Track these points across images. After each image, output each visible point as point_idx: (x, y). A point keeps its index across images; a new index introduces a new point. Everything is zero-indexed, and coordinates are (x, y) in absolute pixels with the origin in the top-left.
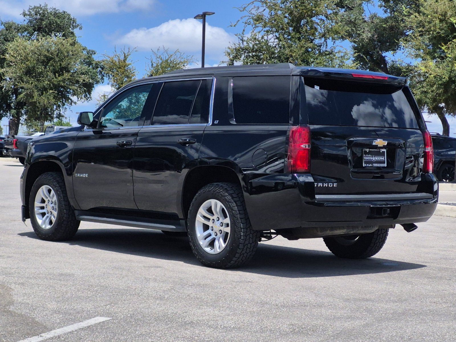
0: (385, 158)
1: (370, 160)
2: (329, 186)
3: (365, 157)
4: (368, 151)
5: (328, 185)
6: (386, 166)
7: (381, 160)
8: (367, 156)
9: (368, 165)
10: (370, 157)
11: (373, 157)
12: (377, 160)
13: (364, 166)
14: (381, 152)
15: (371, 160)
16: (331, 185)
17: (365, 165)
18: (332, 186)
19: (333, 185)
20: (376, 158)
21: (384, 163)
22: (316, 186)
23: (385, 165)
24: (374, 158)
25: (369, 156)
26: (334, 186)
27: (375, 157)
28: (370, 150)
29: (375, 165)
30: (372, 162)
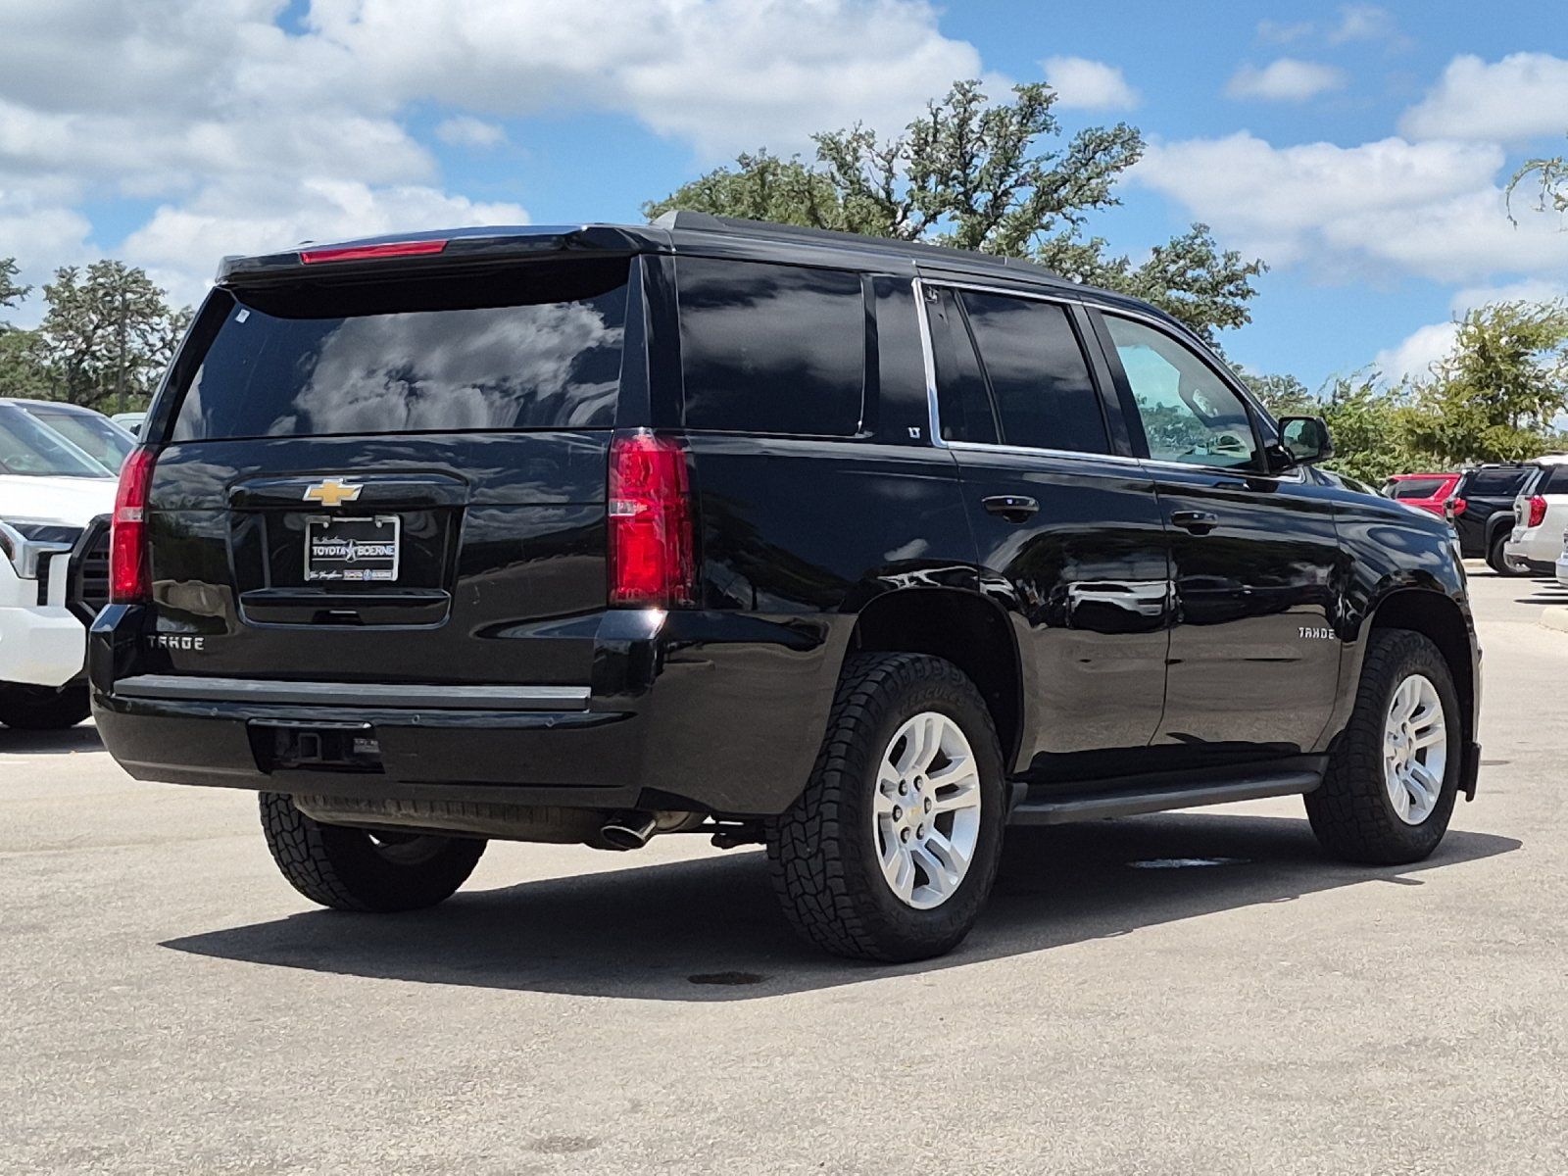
0: (392, 550)
1: (335, 556)
2: (184, 646)
3: (317, 545)
4: (326, 525)
5: (180, 643)
6: (395, 578)
7: (378, 556)
8: (325, 541)
9: (323, 575)
10: (335, 545)
11: (347, 545)
12: (364, 556)
13: (307, 579)
14: (379, 525)
15: (341, 556)
16: (185, 643)
17: (313, 575)
19: (193, 644)
20: (362, 551)
21: (388, 566)
23: (393, 575)
24: (351, 551)
25: (332, 541)
26: (196, 647)
27: (355, 545)
28: (335, 519)
29: (350, 575)
30: (341, 565)
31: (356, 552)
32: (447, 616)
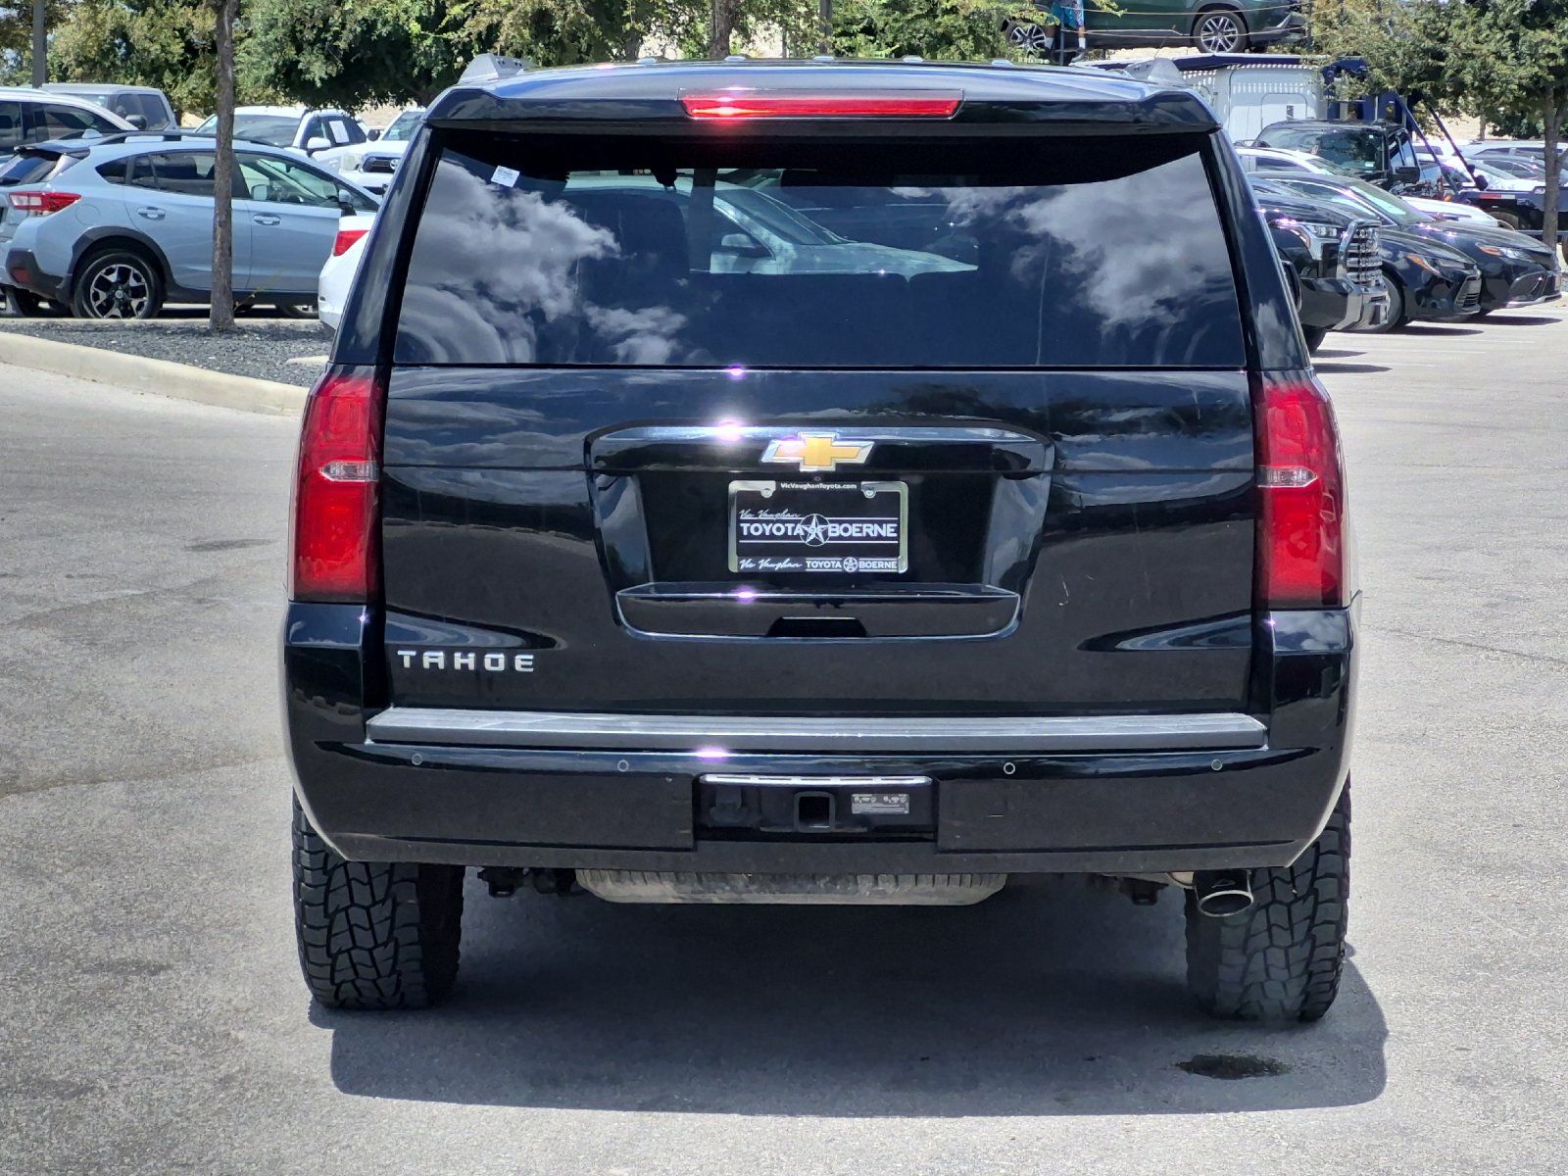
0: (897, 530)
1: (785, 537)
2: (488, 666)
3: (752, 522)
4: (769, 494)
5: (480, 661)
6: (902, 568)
7: (868, 537)
8: (763, 516)
9: (765, 563)
10: (784, 522)
11: (808, 522)
12: (840, 538)
13: (734, 568)
14: (869, 494)
15: (797, 537)
16: (495, 662)
17: (747, 564)
18: (501, 667)
19: (510, 663)
20: (836, 530)
21: (891, 551)
22: (407, 663)
23: (899, 565)
24: (815, 530)
25: (778, 516)
26: (518, 668)
27: (822, 522)
28: (784, 485)
29: (815, 565)
30: (800, 551)
31: (825, 533)
32: (1013, 623)
